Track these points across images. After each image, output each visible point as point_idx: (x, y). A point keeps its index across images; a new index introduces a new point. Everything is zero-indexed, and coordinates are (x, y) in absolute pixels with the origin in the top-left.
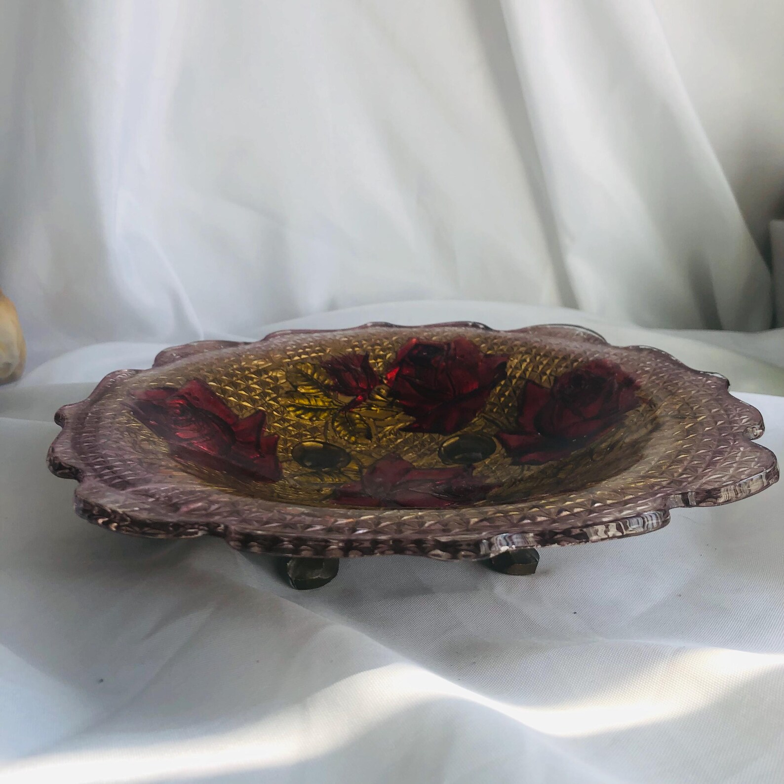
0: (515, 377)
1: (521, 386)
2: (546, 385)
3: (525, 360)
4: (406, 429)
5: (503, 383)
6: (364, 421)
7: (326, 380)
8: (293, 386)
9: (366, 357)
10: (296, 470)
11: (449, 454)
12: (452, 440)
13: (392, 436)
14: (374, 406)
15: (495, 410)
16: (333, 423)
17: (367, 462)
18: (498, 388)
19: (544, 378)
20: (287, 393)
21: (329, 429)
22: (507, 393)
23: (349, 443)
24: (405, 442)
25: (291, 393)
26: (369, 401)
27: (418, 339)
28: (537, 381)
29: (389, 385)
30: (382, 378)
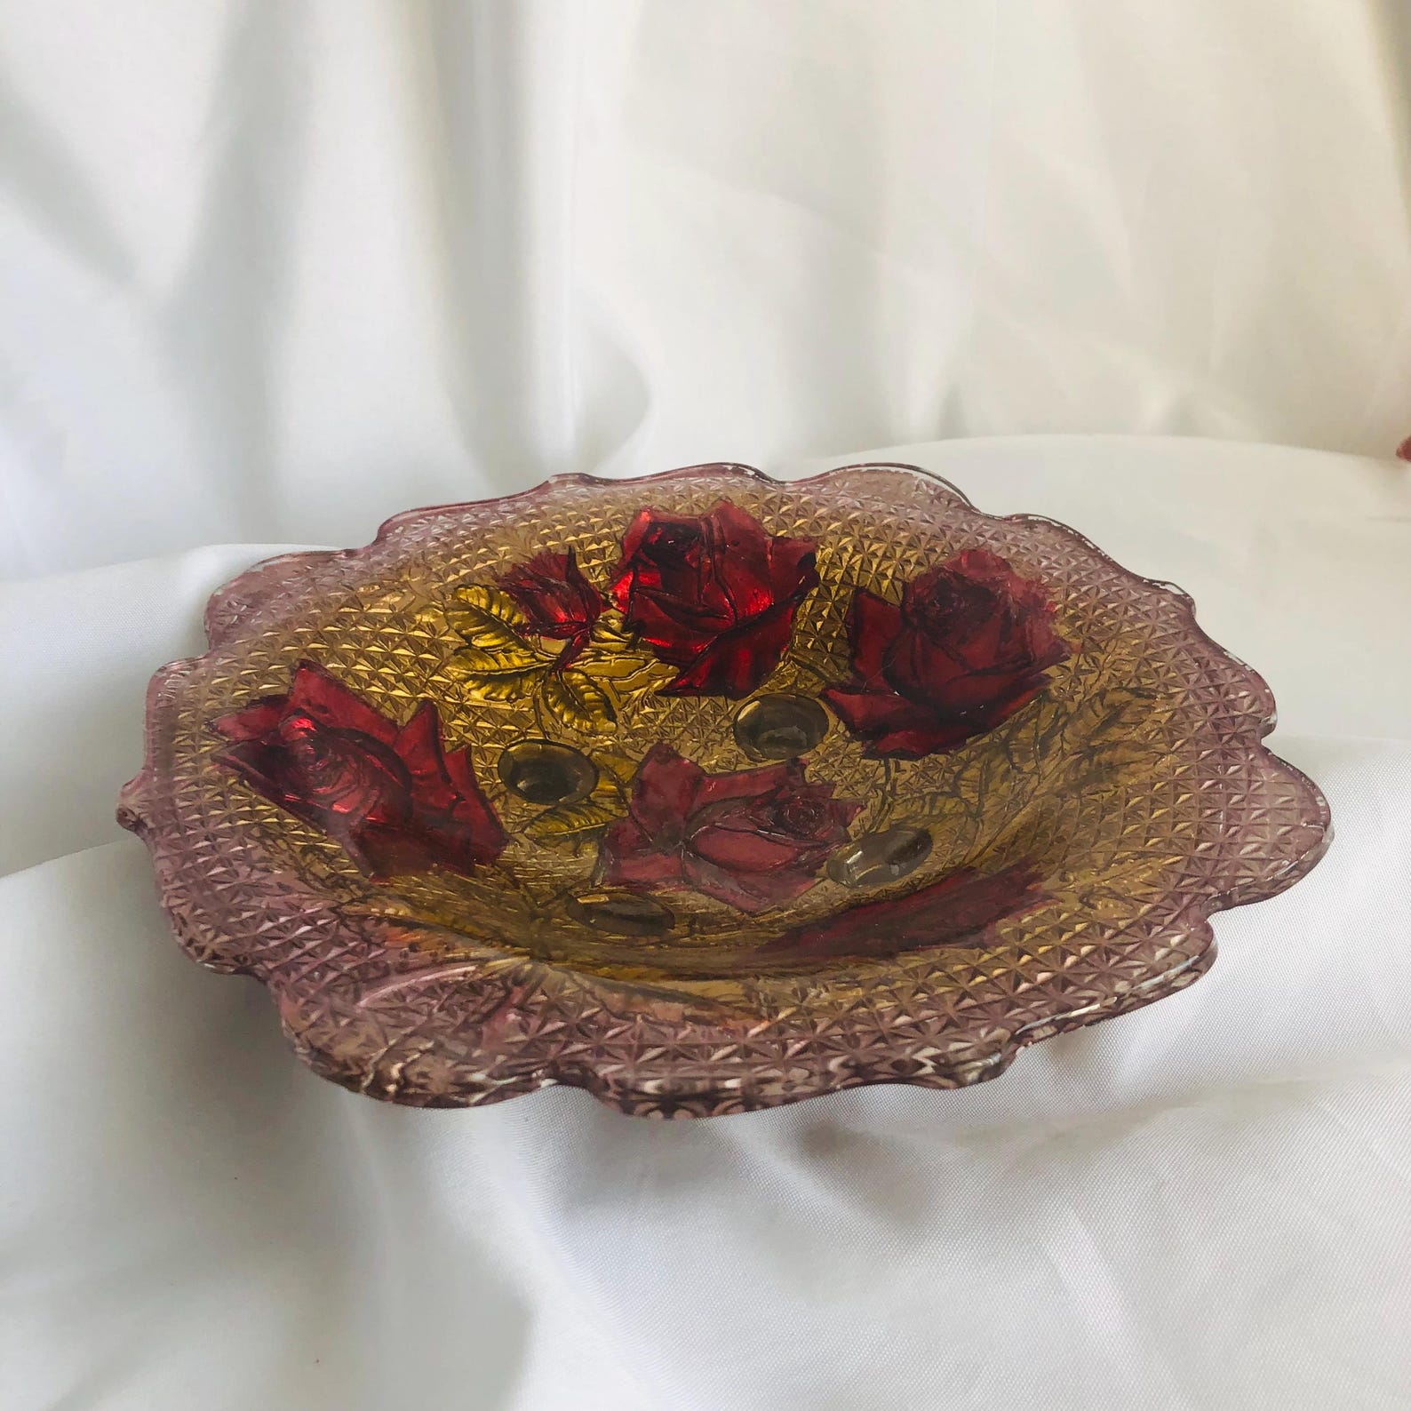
0: (833, 581)
1: (847, 599)
2: (892, 599)
3: (845, 549)
4: (667, 692)
5: (815, 592)
6: (594, 684)
7: (513, 615)
8: (463, 636)
9: (570, 559)
10: (518, 813)
11: (748, 734)
12: (749, 708)
13: (647, 709)
14: (605, 652)
15: (809, 645)
16: (546, 699)
17: (625, 771)
18: (809, 603)
19: (886, 583)
20: (456, 652)
21: (543, 712)
22: (825, 613)
23: (583, 734)
24: (673, 717)
25: (464, 651)
26: (593, 644)
27: (651, 511)
28: (873, 590)
29: (620, 609)
30: (607, 596)
